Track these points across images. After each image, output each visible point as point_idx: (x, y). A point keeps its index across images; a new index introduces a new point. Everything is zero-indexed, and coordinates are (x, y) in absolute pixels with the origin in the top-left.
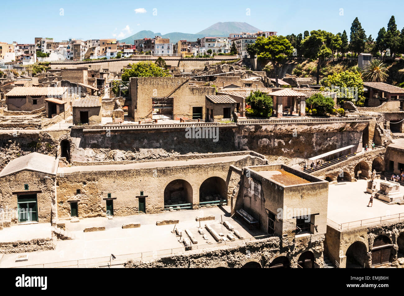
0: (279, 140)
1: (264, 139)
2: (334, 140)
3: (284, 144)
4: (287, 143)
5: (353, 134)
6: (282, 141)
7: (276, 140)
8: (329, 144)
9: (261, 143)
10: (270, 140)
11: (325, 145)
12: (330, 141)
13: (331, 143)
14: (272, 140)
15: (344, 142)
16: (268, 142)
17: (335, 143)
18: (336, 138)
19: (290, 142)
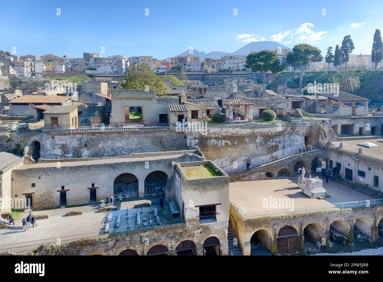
0: (225, 141)
1: (213, 140)
2: (276, 141)
3: (230, 145)
4: (233, 143)
5: (295, 137)
6: (229, 142)
7: (223, 141)
8: (272, 145)
9: (210, 143)
10: (218, 141)
11: (268, 146)
12: (273, 142)
13: (274, 144)
14: (220, 141)
15: (286, 143)
16: (216, 143)
17: (278, 144)
18: (278, 140)
19: (236, 143)
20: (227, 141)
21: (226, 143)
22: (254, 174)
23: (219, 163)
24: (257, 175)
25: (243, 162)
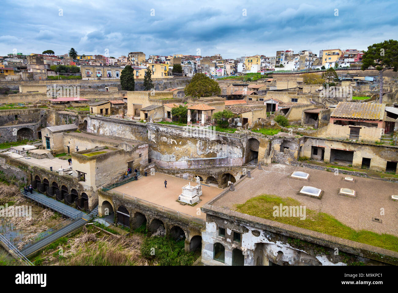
0: (173, 140)
1: (164, 137)
2: (214, 149)
3: (176, 144)
4: (178, 143)
5: (232, 148)
6: (175, 141)
7: (171, 139)
8: (210, 152)
9: (162, 140)
11: (207, 152)
12: (210, 149)
13: (212, 152)
14: (169, 139)
15: (223, 153)
16: (166, 140)
17: (215, 152)
18: (216, 148)
19: (180, 143)
20: (174, 140)
21: (173, 142)
22: (185, 174)
23: (168, 158)
24: (187, 175)
25: (186, 162)
